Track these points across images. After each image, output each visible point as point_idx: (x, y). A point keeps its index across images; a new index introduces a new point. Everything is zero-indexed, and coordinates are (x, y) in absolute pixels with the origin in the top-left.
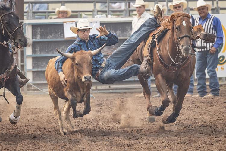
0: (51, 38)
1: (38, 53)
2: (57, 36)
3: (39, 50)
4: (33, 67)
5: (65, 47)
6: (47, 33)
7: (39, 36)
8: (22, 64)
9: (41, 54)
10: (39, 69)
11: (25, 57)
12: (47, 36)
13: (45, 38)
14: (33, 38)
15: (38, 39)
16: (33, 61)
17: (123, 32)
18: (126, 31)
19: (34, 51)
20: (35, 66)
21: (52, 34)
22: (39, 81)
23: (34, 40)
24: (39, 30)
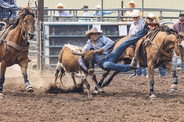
0: (62, 35)
1: (54, 45)
2: (66, 33)
3: (54, 42)
4: (50, 54)
5: (71, 41)
6: (60, 31)
7: (54, 33)
8: (42, 52)
9: (55, 45)
10: (54, 56)
11: (44, 47)
12: (60, 33)
13: (58, 35)
14: (49, 35)
15: (54, 35)
16: (50, 50)
17: (111, 32)
18: (114, 31)
19: (50, 44)
20: (51, 53)
21: (63, 32)
22: (54, 64)
23: (51, 36)
24: (54, 29)
